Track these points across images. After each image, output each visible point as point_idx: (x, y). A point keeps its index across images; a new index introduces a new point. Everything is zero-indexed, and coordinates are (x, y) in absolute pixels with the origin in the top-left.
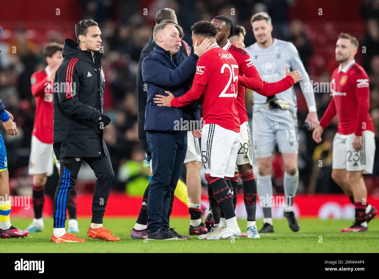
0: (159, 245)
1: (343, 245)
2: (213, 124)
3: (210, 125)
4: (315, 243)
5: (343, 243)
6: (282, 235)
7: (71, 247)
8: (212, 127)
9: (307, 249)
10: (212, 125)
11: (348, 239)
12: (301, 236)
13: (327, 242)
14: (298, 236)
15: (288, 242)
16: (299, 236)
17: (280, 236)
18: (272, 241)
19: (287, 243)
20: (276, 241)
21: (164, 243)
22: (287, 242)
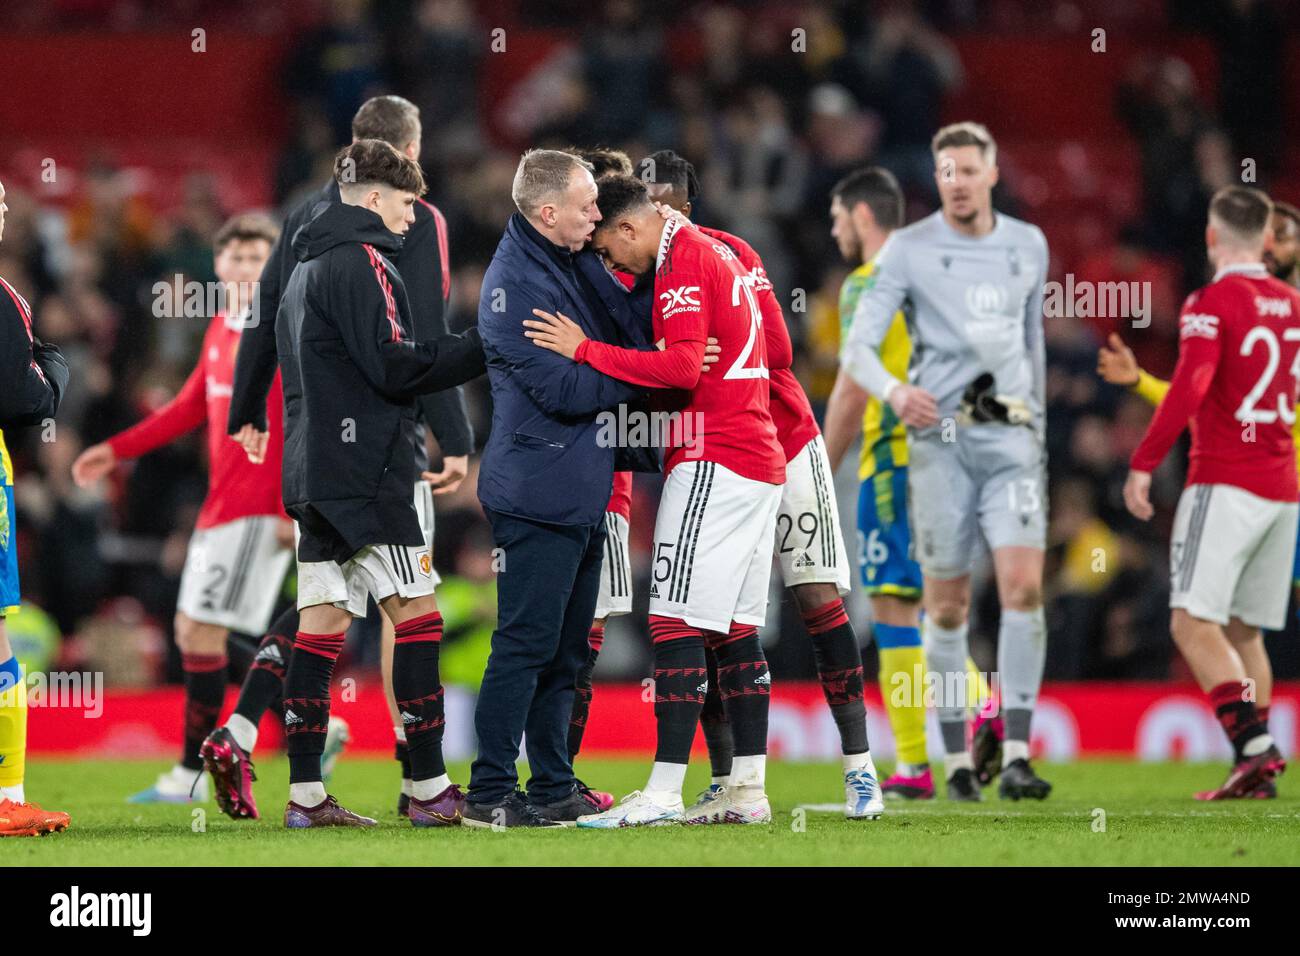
0: (540, 845)
1: (1121, 841)
2: (709, 464)
3: (698, 467)
4: (1031, 838)
5: (1119, 838)
6: (929, 812)
7: (265, 848)
8: (705, 472)
9: (1007, 855)
10: (706, 467)
11: (1137, 826)
12: (989, 813)
13: (1069, 833)
14: (977, 813)
15: (948, 834)
16: (983, 813)
17: (923, 814)
18: (895, 831)
19: (944, 836)
20: (907, 832)
21: (558, 837)
22: (943, 834)
